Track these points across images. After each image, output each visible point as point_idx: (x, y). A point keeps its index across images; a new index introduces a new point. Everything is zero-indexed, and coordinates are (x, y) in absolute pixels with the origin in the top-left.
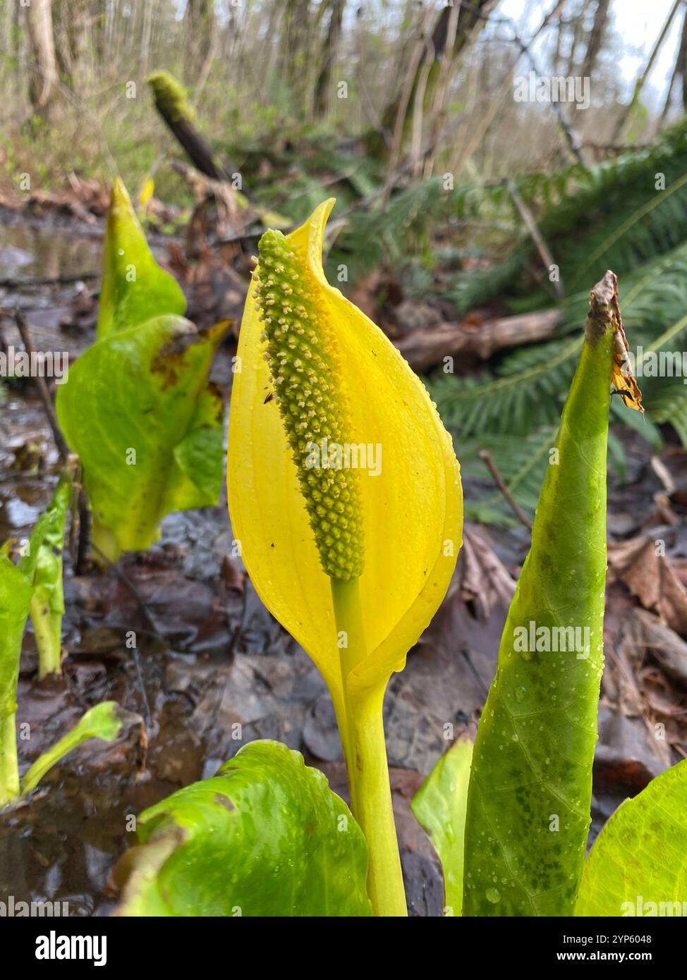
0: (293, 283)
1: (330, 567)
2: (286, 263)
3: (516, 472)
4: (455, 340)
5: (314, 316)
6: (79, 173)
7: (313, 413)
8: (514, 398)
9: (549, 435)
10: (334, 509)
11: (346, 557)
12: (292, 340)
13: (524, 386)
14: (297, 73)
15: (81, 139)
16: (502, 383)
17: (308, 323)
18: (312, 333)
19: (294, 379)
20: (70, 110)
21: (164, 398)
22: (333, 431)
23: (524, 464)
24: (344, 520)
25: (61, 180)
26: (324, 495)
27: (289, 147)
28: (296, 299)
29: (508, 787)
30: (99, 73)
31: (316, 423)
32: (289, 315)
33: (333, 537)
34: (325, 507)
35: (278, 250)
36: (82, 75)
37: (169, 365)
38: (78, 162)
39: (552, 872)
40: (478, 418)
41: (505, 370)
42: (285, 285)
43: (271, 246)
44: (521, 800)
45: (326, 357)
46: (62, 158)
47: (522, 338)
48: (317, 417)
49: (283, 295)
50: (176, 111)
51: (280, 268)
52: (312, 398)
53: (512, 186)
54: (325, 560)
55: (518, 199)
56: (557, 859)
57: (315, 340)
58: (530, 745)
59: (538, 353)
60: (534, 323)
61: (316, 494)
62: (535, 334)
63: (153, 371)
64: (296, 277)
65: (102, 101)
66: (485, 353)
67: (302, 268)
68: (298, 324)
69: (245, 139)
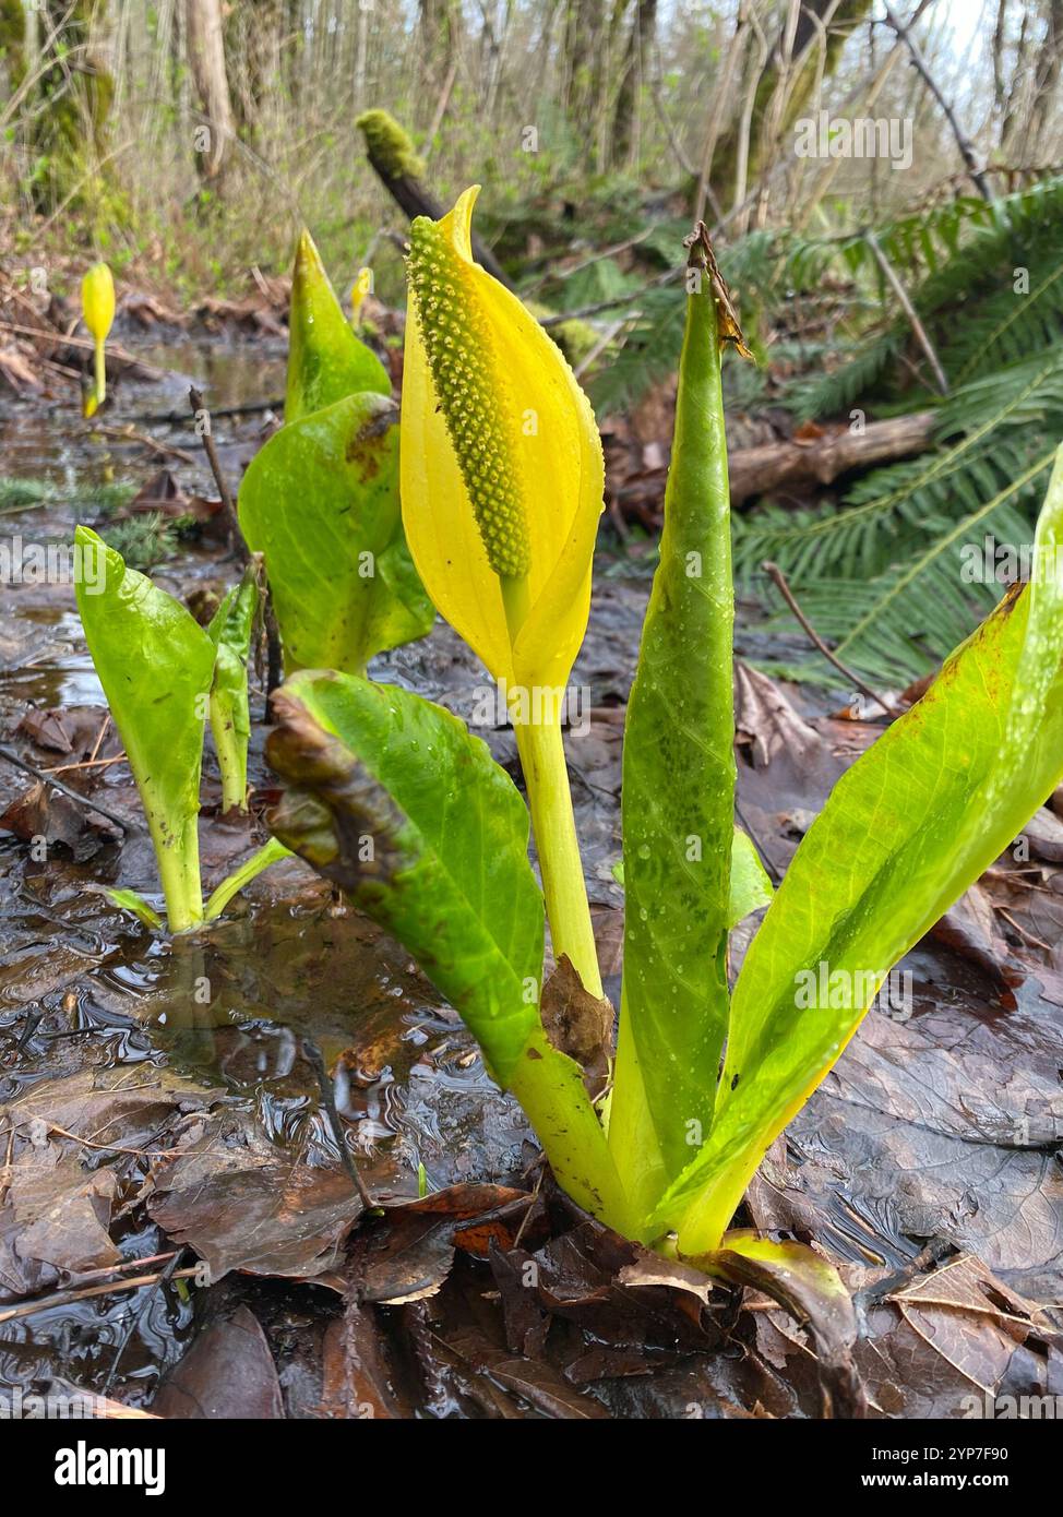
0: (440, 263)
1: (496, 561)
2: (434, 245)
3: (853, 626)
4: (785, 457)
5: (461, 295)
6: (264, 269)
7: (465, 391)
8: (863, 532)
9: (902, 575)
10: (494, 496)
11: (510, 549)
12: (442, 317)
13: (878, 515)
14: (582, 99)
15: (267, 220)
16: (850, 513)
17: (456, 301)
18: (460, 310)
19: (445, 356)
20: (253, 178)
21: (363, 494)
22: (487, 410)
23: (865, 614)
24: (504, 508)
25: (243, 280)
26: (483, 480)
27: (570, 211)
28: (445, 278)
29: (652, 741)
30: (293, 121)
31: (469, 402)
32: (437, 293)
33: (496, 526)
34: (485, 493)
35: (426, 234)
36: (269, 125)
37: (368, 450)
38: (266, 254)
39: (692, 815)
40: (811, 565)
41: (854, 498)
42: (433, 265)
43: (420, 230)
44: (663, 751)
45: (476, 336)
46: (243, 251)
47: (883, 451)
48: (469, 396)
49: (432, 276)
50: (399, 164)
51: (428, 249)
52: (462, 375)
53: (873, 238)
54: (491, 553)
55: (882, 256)
56: (696, 801)
57: (463, 317)
58: (667, 691)
59: (903, 471)
60: (898, 431)
61: (475, 479)
62: (899, 447)
63: (348, 459)
64: (442, 257)
65: (299, 161)
66: (827, 477)
67: (449, 251)
68: (447, 302)
69: (507, 204)
